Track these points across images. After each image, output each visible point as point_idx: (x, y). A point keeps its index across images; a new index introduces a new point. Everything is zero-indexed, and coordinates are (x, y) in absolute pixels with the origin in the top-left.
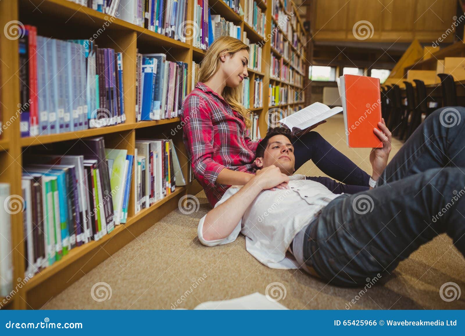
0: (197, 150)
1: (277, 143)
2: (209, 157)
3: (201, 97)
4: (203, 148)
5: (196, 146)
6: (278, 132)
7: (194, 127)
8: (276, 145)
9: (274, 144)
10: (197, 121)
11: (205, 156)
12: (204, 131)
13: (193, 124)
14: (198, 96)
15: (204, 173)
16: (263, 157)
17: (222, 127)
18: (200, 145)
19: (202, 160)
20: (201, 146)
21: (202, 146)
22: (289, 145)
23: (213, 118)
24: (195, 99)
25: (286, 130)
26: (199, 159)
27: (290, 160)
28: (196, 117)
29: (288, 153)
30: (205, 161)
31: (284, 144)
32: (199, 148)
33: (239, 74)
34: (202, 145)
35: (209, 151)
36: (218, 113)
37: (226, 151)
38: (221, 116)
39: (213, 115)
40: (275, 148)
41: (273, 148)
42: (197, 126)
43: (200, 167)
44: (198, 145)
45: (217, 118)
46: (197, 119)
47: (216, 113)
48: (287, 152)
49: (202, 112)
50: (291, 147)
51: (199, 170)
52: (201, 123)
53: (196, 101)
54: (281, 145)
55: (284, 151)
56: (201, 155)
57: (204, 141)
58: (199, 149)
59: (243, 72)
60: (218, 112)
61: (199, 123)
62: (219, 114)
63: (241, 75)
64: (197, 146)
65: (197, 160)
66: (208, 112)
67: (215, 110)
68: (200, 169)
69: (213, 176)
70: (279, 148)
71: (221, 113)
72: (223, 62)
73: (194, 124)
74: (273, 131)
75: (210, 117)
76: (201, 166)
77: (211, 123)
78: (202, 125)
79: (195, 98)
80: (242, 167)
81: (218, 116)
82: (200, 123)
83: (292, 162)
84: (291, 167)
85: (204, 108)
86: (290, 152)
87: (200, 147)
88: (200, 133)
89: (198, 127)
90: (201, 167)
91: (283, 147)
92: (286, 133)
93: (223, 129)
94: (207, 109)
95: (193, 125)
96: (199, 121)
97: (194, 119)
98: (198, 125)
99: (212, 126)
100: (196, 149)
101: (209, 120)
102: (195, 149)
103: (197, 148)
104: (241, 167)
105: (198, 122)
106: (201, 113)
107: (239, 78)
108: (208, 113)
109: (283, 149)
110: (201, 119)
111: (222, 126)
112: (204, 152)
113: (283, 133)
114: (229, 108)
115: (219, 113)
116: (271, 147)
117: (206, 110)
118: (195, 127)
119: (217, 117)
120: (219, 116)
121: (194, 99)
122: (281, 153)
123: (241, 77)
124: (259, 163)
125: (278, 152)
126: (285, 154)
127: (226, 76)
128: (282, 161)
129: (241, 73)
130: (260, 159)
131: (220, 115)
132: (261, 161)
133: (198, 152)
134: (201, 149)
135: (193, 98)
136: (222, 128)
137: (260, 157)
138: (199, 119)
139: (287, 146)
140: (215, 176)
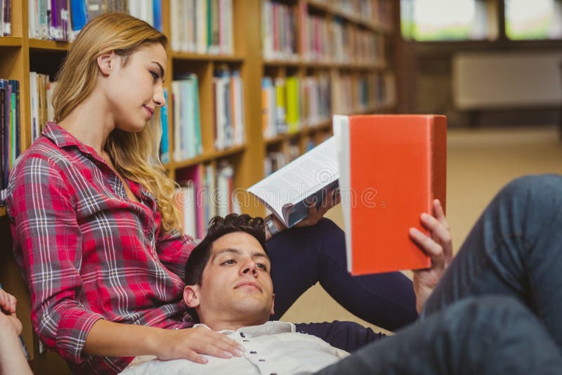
0: (44, 281)
1: (231, 253)
2: (70, 298)
3: (53, 162)
4: (57, 277)
5: (41, 272)
6: (233, 226)
7: (36, 228)
8: (228, 256)
9: (223, 254)
10: (43, 217)
11: (60, 296)
12: (60, 239)
13: (35, 221)
14: (45, 158)
15: (55, 334)
16: (200, 284)
17: (99, 224)
18: (49, 271)
19: (53, 304)
20: (51, 272)
21: (53, 274)
22: (258, 255)
23: (79, 210)
24: (40, 166)
25: (252, 220)
26: (46, 301)
27: (261, 291)
28: (41, 207)
29: (256, 275)
30: (60, 306)
31: (246, 254)
32: (48, 276)
33: (145, 102)
34: (53, 270)
35: (71, 284)
36: (89, 198)
37: (117, 276)
38: (96, 203)
39: (78, 203)
40: (227, 263)
41: (223, 264)
42: (44, 228)
43: (48, 320)
44: (45, 271)
45: (87, 209)
46: (44, 211)
47: (86, 197)
48: (254, 272)
49: (55, 196)
50: (264, 260)
51: (45, 327)
52: (54, 221)
53: (42, 172)
54: (241, 256)
55: (245, 271)
56: (51, 294)
57: (58, 261)
58: (46, 278)
59: (152, 96)
60: (90, 196)
61: (48, 221)
62: (92, 199)
63: (148, 105)
64: (43, 273)
65: (43, 304)
66: (70, 195)
67: (82, 190)
68: (47, 325)
69: (75, 339)
70: (236, 262)
71: (96, 196)
72: (106, 76)
73: (37, 223)
74: (222, 225)
75: (74, 206)
76: (50, 318)
77: (74, 220)
78: (56, 224)
79: (38, 164)
80: (153, 311)
81: (89, 204)
82: (51, 221)
83: (265, 295)
84: (262, 306)
85: (60, 186)
86: (260, 272)
87: (50, 274)
88: (50, 244)
89: (47, 230)
90: (50, 321)
91: (246, 261)
92: (251, 228)
93: (103, 229)
94: (67, 189)
95: (36, 225)
96: (48, 215)
97: (38, 212)
98: (46, 226)
99: (77, 226)
100: (42, 279)
101: (72, 212)
102: (38, 280)
103: (43, 277)
104: (151, 313)
105: (46, 219)
106: (53, 197)
107: (145, 112)
108: (68, 197)
109: (243, 266)
110: (53, 212)
111: (101, 222)
112: (59, 287)
113: (245, 227)
114: (118, 181)
115: (93, 197)
116: (217, 261)
117: (64, 191)
118: (40, 228)
119: (88, 206)
120: (92, 205)
121: (36, 166)
122: (240, 275)
123: (149, 109)
124: (191, 297)
125: (232, 273)
126: (249, 278)
127: (113, 107)
128: (242, 292)
129: (150, 100)
130: (195, 288)
131: (93, 202)
132: (197, 294)
133: (45, 286)
134: (52, 279)
135: (34, 164)
136: (101, 228)
137: (193, 284)
138: (49, 212)
139: (255, 257)
140: (79, 340)
